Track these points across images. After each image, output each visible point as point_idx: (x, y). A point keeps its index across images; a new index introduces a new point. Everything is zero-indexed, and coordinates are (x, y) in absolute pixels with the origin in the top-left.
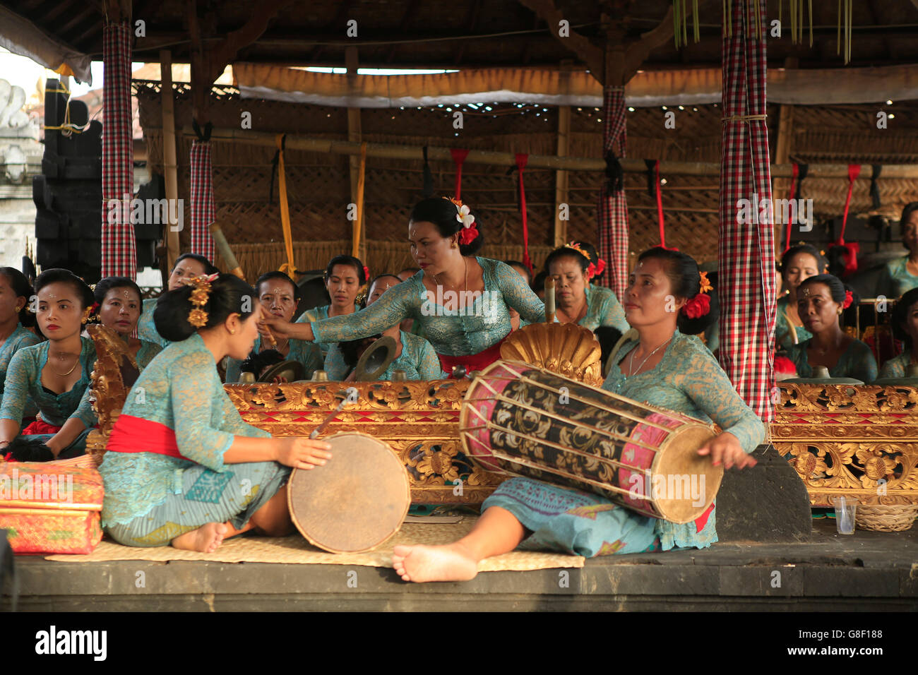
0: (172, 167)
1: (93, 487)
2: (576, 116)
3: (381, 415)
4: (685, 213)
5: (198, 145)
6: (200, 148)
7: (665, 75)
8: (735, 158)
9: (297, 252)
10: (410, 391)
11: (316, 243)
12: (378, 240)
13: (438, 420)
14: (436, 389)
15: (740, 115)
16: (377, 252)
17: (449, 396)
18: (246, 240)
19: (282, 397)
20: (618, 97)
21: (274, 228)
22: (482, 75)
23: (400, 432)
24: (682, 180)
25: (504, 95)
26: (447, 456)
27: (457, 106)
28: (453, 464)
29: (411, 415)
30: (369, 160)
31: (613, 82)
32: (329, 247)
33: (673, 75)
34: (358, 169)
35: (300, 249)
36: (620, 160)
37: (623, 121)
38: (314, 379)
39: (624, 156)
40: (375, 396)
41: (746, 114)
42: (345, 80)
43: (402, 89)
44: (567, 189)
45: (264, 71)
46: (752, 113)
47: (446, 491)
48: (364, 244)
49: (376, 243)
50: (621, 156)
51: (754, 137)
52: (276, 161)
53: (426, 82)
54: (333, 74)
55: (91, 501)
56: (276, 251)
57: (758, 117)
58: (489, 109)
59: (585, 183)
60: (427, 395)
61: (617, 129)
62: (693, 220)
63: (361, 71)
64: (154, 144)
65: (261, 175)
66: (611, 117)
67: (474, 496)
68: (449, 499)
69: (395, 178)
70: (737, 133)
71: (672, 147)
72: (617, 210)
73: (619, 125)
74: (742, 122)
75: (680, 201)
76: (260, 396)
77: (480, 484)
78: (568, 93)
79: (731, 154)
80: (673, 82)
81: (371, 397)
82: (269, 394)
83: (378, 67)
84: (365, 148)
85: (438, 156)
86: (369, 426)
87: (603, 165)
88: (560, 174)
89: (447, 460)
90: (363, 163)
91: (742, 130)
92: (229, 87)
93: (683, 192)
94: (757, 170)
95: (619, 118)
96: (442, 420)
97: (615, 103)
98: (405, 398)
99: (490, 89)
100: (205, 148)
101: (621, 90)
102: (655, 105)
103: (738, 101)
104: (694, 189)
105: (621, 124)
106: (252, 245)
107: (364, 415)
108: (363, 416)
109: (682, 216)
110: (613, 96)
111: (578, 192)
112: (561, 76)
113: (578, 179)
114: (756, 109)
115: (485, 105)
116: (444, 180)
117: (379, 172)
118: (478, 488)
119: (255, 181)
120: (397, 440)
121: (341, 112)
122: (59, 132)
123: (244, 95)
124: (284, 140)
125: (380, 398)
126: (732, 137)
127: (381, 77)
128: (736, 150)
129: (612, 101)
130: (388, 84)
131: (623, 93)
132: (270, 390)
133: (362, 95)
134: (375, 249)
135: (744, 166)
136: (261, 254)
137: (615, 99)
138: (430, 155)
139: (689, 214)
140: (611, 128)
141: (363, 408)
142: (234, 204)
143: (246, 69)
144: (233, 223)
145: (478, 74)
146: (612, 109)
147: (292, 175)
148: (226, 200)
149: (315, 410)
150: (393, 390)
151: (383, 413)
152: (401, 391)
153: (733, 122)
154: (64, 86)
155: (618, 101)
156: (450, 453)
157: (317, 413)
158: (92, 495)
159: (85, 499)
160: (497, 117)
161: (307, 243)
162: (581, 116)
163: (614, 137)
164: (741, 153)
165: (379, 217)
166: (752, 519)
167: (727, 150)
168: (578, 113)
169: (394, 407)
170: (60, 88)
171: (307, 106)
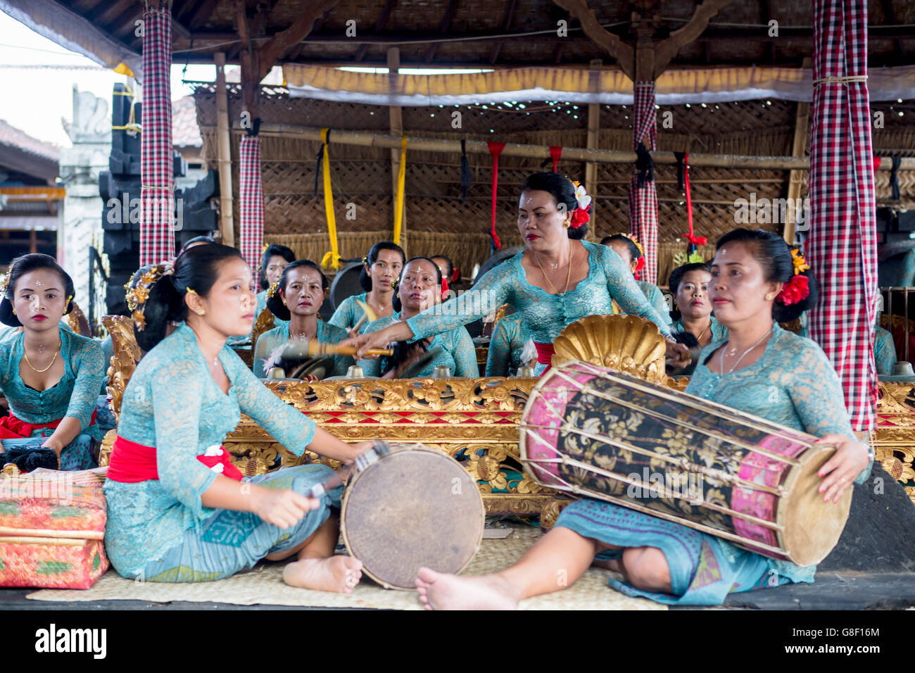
0: (225, 162)
1: (93, 511)
2: (605, 113)
3: (422, 416)
4: (706, 205)
5: (247, 139)
6: (249, 142)
7: (689, 74)
8: (831, 126)
9: (343, 241)
10: (453, 390)
11: (361, 233)
12: (418, 230)
13: (484, 421)
14: (483, 387)
15: (836, 75)
16: (417, 242)
17: (497, 395)
18: (295, 231)
19: (313, 396)
20: (648, 92)
21: (321, 219)
22: (517, 74)
23: (442, 435)
24: (704, 174)
25: (537, 93)
26: (495, 461)
27: (493, 104)
28: (501, 470)
29: (455, 416)
30: (410, 153)
31: (643, 78)
32: (373, 238)
33: (696, 74)
34: (399, 163)
35: (345, 239)
36: (650, 152)
37: (653, 115)
38: (349, 374)
39: (655, 149)
40: (416, 395)
41: (844, 75)
42: (387, 79)
43: (441, 89)
44: (596, 183)
45: (312, 71)
46: (851, 73)
47: (493, 500)
48: (405, 234)
49: (416, 233)
50: (652, 149)
51: (854, 101)
52: (321, 155)
53: (463, 81)
54: (375, 74)
55: (92, 528)
56: (323, 240)
57: (857, 78)
58: (522, 106)
59: (613, 176)
60: (473, 393)
61: (647, 123)
62: (714, 211)
63: (402, 71)
64: (210, 141)
65: (309, 170)
66: (641, 112)
67: (525, 505)
68: (496, 510)
69: (435, 173)
70: (833, 97)
71: (694, 143)
72: (646, 200)
73: (649, 119)
74: (839, 85)
75: (701, 194)
76: (289, 395)
77: (531, 492)
78: (598, 91)
79: (826, 121)
80: (696, 81)
81: (410, 395)
82: (299, 393)
83: (418, 68)
84: (406, 142)
85: (476, 149)
86: (409, 428)
87: (633, 157)
88: (589, 168)
89: (494, 465)
90: (404, 156)
91: (840, 93)
92: (278, 87)
93: (704, 185)
94: (857, 139)
95: (649, 112)
96: (490, 422)
97: (645, 98)
98: (448, 397)
99: (524, 87)
100: (254, 142)
101: (651, 86)
102: (680, 102)
103: (834, 60)
104: (715, 182)
105: (652, 119)
106: (301, 236)
107: (404, 416)
108: (402, 417)
109: (704, 207)
110: (643, 92)
111: (607, 185)
112: (591, 75)
113: (606, 173)
114: (856, 69)
115: (518, 103)
116: (481, 174)
117: (419, 167)
118: (528, 497)
119: (303, 175)
120: (440, 444)
121: (383, 110)
122: (124, 131)
123: (293, 94)
124: (328, 134)
125: (421, 397)
126: (827, 102)
127: (421, 76)
128: (832, 116)
129: (643, 96)
130: (428, 83)
131: (653, 88)
132: (300, 388)
133: (403, 93)
134: (415, 239)
135: (842, 135)
136: (309, 244)
137: (646, 94)
138: (468, 148)
139: (710, 206)
140: (641, 122)
141: (402, 409)
142: (283, 197)
143: (294, 70)
144: (282, 214)
145: (513, 74)
146: (642, 104)
147: (338, 169)
148: (277, 193)
149: (349, 410)
150: (435, 389)
151: (424, 414)
152: (444, 389)
153: (828, 85)
154: (129, 89)
155: (648, 96)
156: (498, 457)
157: (351, 413)
158: (92, 521)
159: (84, 526)
160: (531, 114)
161: (352, 233)
162: (610, 114)
163: (644, 130)
164: (838, 120)
165: (419, 209)
166: (854, 545)
167: (821, 117)
168: (607, 110)
169: (436, 407)
170: (126, 91)
171: (351, 105)
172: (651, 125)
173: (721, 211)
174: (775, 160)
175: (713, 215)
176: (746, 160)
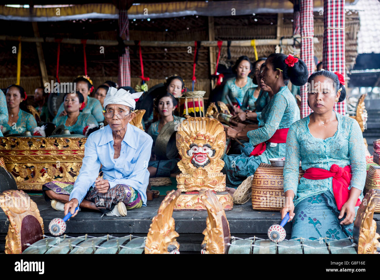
4: (176, 63)
24: (173, 49)
42: (29, 10)
43: (52, 13)
53: (62, 10)
63: (35, 6)
85: (50, 41)
99: (88, 13)
101: (126, 12)
104: (178, 52)
105: (126, 26)
130: (46, 11)
133: (36, 16)
145: (83, 7)
146: (122, 20)
163: (123, 31)
172: (126, 29)
173: (183, 65)
174: (177, 44)
175: (180, 67)
176: (164, 44)
